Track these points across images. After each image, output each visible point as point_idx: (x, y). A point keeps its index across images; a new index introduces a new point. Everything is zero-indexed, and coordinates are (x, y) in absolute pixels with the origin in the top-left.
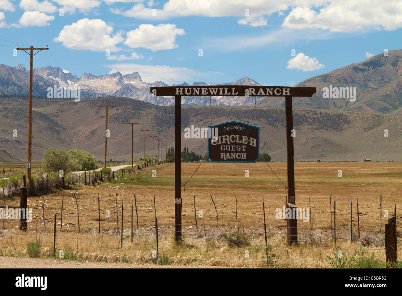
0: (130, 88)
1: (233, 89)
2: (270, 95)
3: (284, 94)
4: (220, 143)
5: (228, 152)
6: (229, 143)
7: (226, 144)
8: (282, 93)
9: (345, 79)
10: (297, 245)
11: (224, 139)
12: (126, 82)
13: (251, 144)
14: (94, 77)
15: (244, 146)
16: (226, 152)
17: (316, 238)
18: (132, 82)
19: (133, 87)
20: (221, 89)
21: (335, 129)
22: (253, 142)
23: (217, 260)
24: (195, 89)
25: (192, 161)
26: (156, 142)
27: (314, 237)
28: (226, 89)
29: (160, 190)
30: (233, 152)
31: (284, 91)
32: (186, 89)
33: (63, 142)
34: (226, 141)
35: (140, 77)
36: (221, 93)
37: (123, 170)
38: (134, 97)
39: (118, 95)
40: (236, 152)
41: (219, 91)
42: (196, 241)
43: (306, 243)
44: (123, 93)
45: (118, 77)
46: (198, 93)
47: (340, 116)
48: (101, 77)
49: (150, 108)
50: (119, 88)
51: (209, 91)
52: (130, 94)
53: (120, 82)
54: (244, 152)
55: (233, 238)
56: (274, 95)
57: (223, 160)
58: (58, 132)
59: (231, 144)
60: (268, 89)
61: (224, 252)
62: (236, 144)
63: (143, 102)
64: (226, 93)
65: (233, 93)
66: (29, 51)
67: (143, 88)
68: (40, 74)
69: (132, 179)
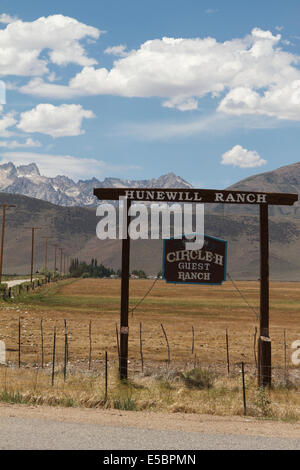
0: (25, 183)
1: (196, 194)
2: (241, 202)
3: (259, 201)
4: (178, 259)
5: (188, 271)
6: (188, 259)
7: (185, 261)
8: (256, 199)
9: (294, 179)
10: (271, 387)
11: (183, 255)
12: (20, 176)
13: (216, 262)
15: (208, 265)
16: (185, 271)
17: (292, 380)
18: (27, 176)
19: (29, 181)
20: (181, 194)
21: (280, 241)
22: (219, 260)
23: (181, 405)
24: (149, 193)
25: (101, 276)
26: (59, 251)
27: (290, 379)
28: (187, 194)
29: (73, 312)
30: (194, 271)
31: (259, 198)
32: (138, 192)
34: (186, 257)
35: (38, 171)
36: (181, 198)
37: (20, 286)
38: (30, 195)
39: (9, 191)
40: (198, 271)
41: (178, 196)
42: (143, 380)
43: (281, 386)
44: (17, 189)
45: (10, 169)
46: (152, 197)
47: (287, 224)
49: (50, 208)
50: (11, 182)
51: (166, 195)
52: (24, 190)
53: (12, 174)
54: (207, 272)
55: (192, 377)
56: (246, 202)
57: (181, 281)
59: (192, 261)
60: (239, 195)
61: (183, 395)
62: (198, 261)
63: (41, 200)
64: (187, 199)
65: (196, 199)
67: (41, 184)
69: (32, 298)
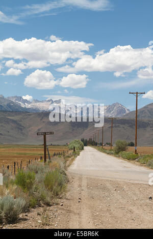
14: (39, 101)
33: (23, 134)
45: (51, 102)
48: (42, 102)
58: (21, 129)
66: (136, 94)
68: (11, 100)
